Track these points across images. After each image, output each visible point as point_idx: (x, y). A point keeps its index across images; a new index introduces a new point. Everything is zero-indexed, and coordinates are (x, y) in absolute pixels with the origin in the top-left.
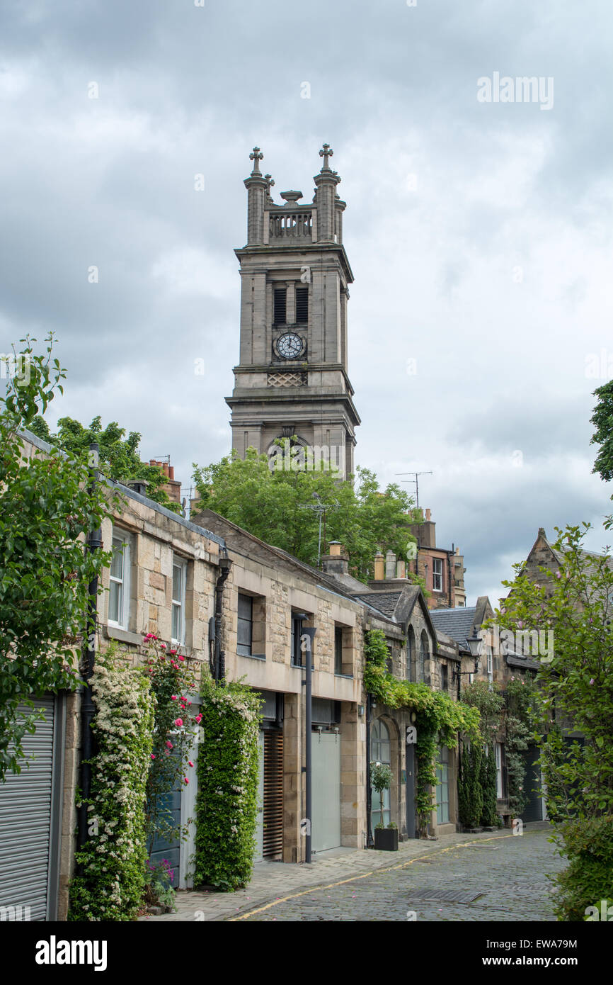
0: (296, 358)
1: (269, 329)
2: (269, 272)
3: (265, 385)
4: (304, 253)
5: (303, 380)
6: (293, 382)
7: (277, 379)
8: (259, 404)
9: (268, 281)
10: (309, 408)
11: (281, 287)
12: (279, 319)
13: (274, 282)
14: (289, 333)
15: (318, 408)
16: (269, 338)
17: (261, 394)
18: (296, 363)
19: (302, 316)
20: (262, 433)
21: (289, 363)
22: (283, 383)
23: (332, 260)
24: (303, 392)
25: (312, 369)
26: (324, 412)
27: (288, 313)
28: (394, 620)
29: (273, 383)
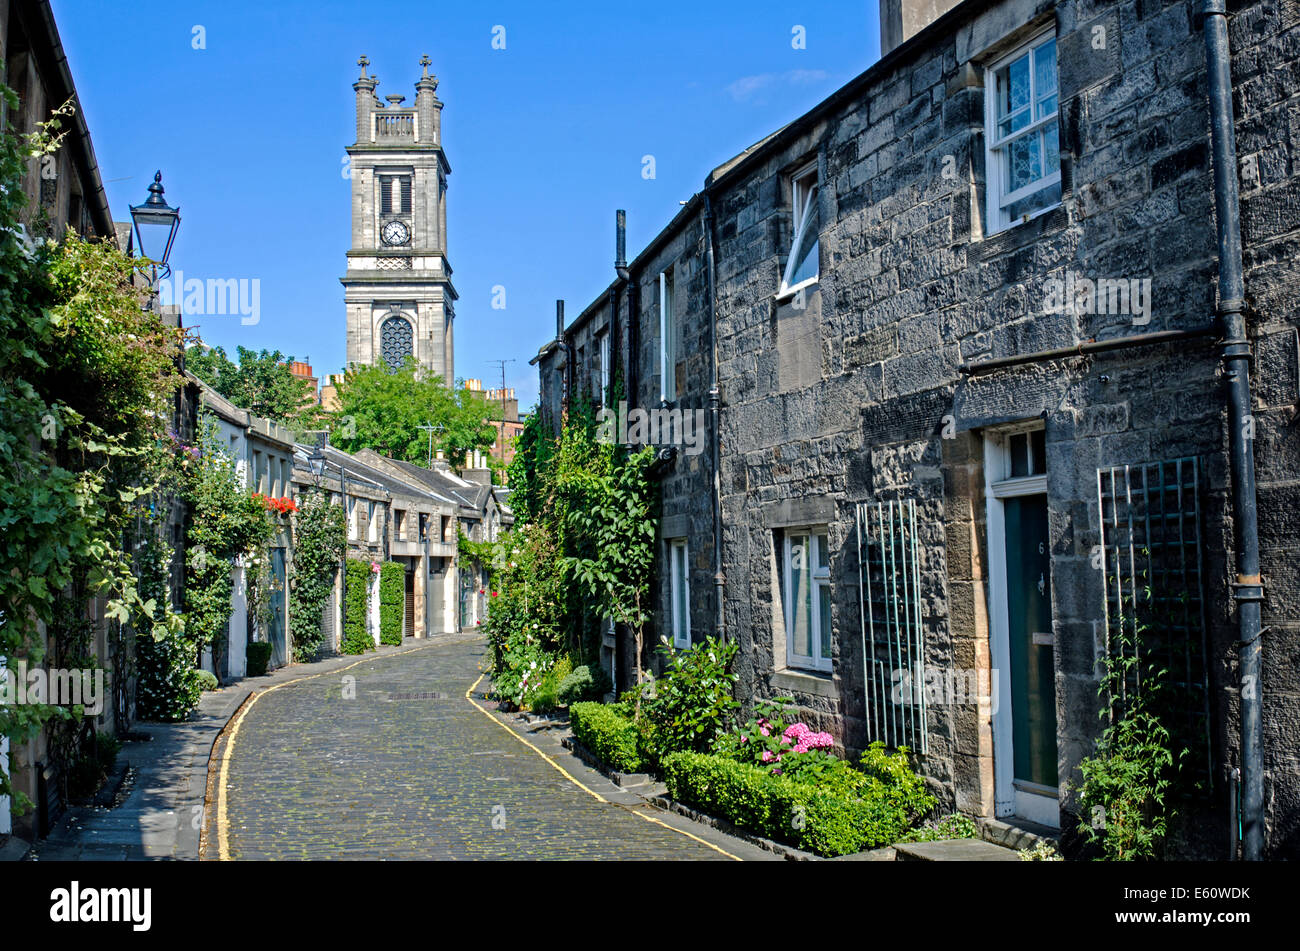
0: (402, 244)
1: (377, 218)
2: (376, 168)
3: (374, 267)
4: (407, 152)
5: (408, 263)
6: (399, 266)
7: (386, 262)
8: (370, 284)
9: (375, 176)
10: (414, 289)
11: (388, 180)
12: (386, 208)
13: (381, 177)
14: (395, 221)
15: (421, 289)
16: (377, 225)
17: (372, 275)
18: (401, 248)
19: (406, 206)
20: (373, 309)
21: (395, 248)
22: (390, 265)
23: (432, 159)
24: (408, 275)
25: (416, 255)
26: (427, 292)
27: (394, 204)
28: (475, 507)
29: (381, 266)
